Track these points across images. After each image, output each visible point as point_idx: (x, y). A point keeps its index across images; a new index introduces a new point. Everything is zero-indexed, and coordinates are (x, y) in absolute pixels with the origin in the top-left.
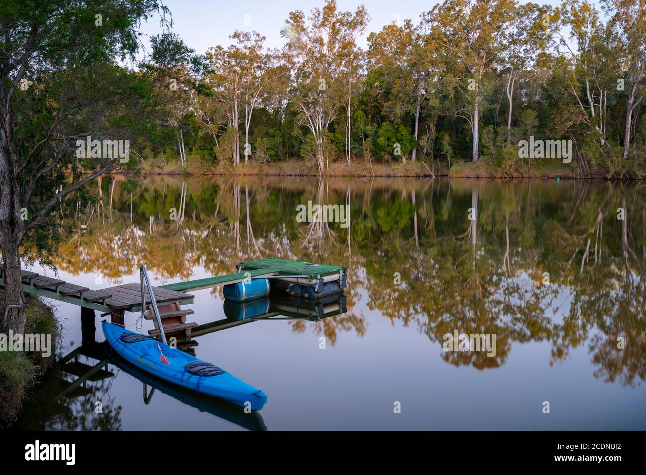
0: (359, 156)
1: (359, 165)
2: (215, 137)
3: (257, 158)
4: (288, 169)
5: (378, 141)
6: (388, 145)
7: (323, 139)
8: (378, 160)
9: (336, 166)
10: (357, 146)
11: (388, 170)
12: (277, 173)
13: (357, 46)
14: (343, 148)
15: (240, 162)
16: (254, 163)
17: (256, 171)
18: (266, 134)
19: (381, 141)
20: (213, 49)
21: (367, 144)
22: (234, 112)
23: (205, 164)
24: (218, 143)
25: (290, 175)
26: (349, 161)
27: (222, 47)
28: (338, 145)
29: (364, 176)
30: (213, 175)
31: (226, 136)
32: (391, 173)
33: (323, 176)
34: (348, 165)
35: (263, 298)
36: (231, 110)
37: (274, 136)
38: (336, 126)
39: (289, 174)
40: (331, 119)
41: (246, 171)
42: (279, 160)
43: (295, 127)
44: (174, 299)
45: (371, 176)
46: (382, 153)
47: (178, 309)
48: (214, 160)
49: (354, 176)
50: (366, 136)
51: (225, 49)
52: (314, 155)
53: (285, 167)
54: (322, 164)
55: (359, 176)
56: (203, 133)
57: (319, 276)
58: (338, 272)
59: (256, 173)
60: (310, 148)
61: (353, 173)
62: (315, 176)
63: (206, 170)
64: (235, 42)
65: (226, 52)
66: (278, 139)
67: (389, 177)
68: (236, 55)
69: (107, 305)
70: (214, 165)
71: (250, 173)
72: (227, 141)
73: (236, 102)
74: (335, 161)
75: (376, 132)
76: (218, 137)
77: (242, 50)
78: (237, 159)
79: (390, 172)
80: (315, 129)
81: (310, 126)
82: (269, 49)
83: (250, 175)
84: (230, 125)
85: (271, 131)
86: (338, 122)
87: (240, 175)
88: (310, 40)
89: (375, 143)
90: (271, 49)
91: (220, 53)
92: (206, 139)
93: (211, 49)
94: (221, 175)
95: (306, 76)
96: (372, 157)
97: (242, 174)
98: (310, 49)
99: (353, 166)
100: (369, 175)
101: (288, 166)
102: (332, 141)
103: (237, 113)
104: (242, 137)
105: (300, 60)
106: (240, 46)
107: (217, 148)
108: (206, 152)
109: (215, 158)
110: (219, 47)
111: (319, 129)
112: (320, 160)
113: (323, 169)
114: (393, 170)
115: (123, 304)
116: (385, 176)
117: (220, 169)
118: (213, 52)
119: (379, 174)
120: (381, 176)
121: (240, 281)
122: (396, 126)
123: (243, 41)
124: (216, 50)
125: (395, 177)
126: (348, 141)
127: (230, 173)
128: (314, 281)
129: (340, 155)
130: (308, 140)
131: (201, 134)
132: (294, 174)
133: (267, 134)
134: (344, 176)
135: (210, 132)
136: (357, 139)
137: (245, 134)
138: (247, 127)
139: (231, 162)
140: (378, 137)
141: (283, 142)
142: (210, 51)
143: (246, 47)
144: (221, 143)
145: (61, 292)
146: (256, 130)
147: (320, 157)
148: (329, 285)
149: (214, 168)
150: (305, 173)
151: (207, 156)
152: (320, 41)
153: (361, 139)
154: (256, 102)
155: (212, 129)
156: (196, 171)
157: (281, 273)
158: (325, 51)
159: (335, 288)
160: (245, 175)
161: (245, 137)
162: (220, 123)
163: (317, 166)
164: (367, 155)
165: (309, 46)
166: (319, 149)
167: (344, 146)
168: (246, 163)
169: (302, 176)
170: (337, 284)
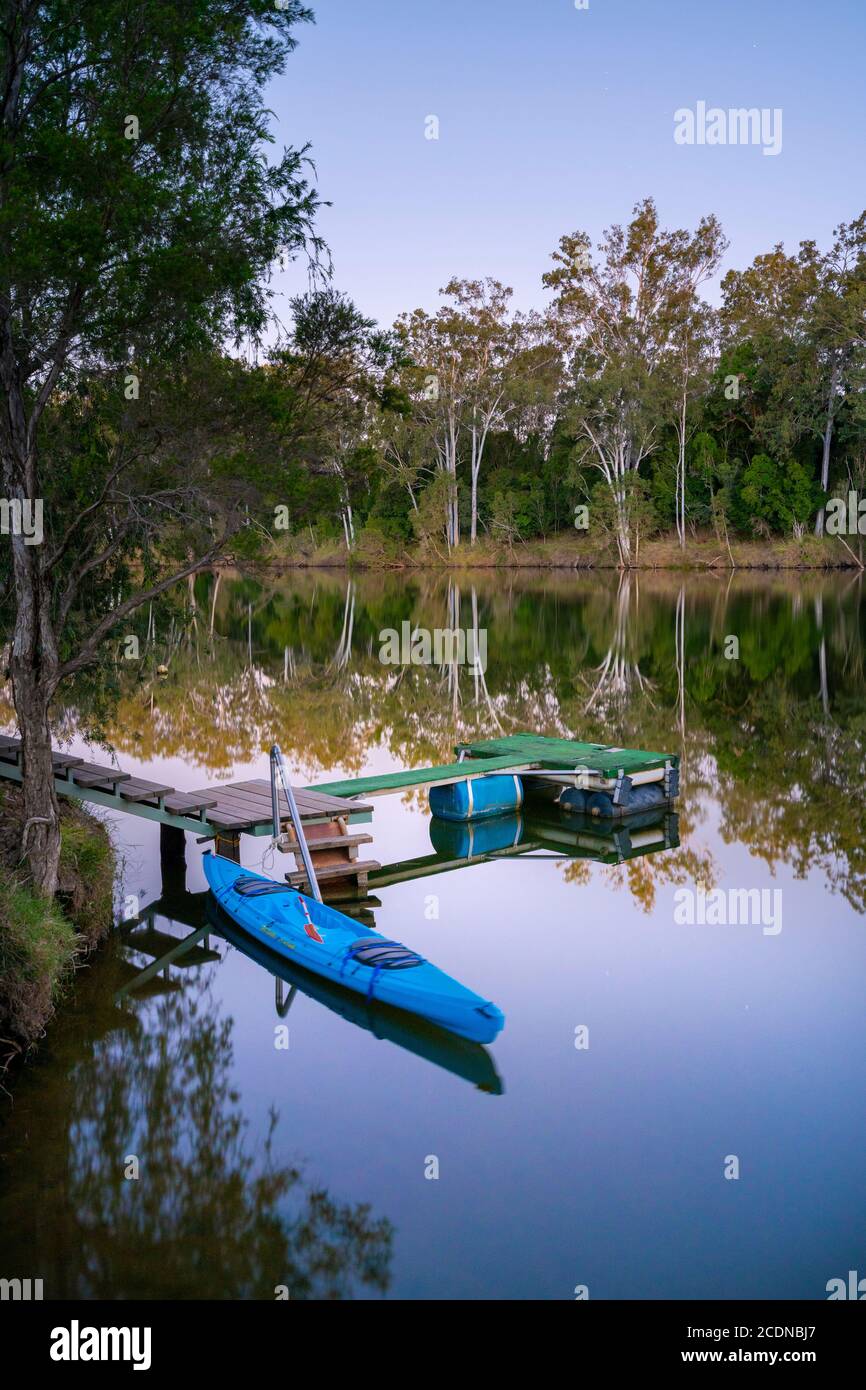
0: (702, 526)
1: (703, 545)
2: (410, 491)
3: (494, 533)
4: (557, 553)
5: (743, 495)
6: (764, 503)
7: (628, 493)
8: (743, 534)
9: (653, 546)
10: (698, 505)
11: (764, 554)
12: (534, 562)
13: (701, 301)
14: (670, 510)
15: (460, 542)
16: (489, 543)
17: (492, 559)
18: (511, 484)
19: (750, 494)
20: (408, 318)
21: (719, 501)
22: (449, 440)
23: (392, 545)
24: (418, 503)
25: (561, 567)
26: (682, 537)
27: (426, 312)
28: (659, 503)
29: (713, 568)
30: (407, 567)
31: (432, 488)
32: (770, 560)
33: (627, 568)
34: (680, 544)
35: (508, 814)
36: (443, 437)
37: (528, 488)
38: (655, 465)
39: (558, 564)
40: (644, 452)
41: (472, 558)
42: (539, 536)
43: (572, 469)
44: (335, 813)
45: (727, 567)
46: (752, 520)
47: (341, 832)
48: (410, 537)
49: (692, 568)
50: (718, 485)
51: (432, 316)
52: (610, 525)
53: (550, 550)
54: (626, 544)
55: (703, 568)
56: (388, 484)
57: (621, 773)
58: (661, 764)
59: (492, 563)
60: (602, 511)
61: (691, 562)
62: (611, 568)
63: (393, 558)
64: (450, 301)
65: (433, 321)
66: (537, 494)
67: (766, 568)
68: (453, 326)
69: (208, 821)
70: (410, 547)
71: (480, 563)
72: (434, 500)
73: (452, 422)
74: (653, 537)
75: (739, 477)
76: (416, 491)
77: (464, 318)
78: (453, 534)
79: (769, 558)
80: (612, 472)
81: (602, 466)
82: (519, 313)
83: (481, 567)
84: (440, 467)
85: (523, 477)
86: (658, 456)
87: (459, 567)
88: (602, 292)
89: (735, 499)
90: (523, 312)
91: (422, 325)
92: (394, 494)
93: (404, 318)
94: (423, 567)
95: (592, 365)
96: (732, 529)
97: (464, 564)
98: (602, 310)
99: (691, 546)
100: (723, 564)
101: (555, 549)
102: (647, 497)
103: (454, 444)
104: (465, 491)
105: (581, 332)
106: (460, 309)
107: (415, 514)
108: (394, 522)
109: (411, 533)
110: (419, 313)
111: (619, 472)
112: (622, 536)
113: (627, 554)
114: (774, 554)
115: (237, 821)
116: (758, 568)
117: (420, 555)
118: (408, 323)
119: (744, 562)
120: (749, 568)
121: (462, 779)
122: (781, 464)
123: (466, 299)
124: (414, 319)
125: (778, 568)
126: (680, 495)
127: (440, 564)
128: (611, 783)
129: (663, 525)
130: (597, 494)
131: (384, 485)
132: (568, 564)
133: (514, 484)
134: (671, 568)
135: (401, 484)
136: (699, 492)
137: (471, 484)
138: (475, 470)
139: (443, 541)
140: (744, 486)
141: (547, 499)
142: (401, 320)
143: (473, 311)
144: (423, 503)
145: (123, 796)
146: (491, 477)
147: (623, 530)
148: (642, 791)
149: (410, 553)
150: (592, 561)
151: (396, 530)
152: (623, 293)
153: (707, 491)
154: (494, 420)
155: (405, 475)
156: (373, 559)
157: (544, 765)
158: (633, 312)
159: (654, 797)
160: (470, 567)
161: (471, 490)
162: (420, 463)
163: (615, 547)
164: (721, 524)
165: (600, 305)
166: (619, 512)
167: (672, 505)
168: (473, 543)
169: (585, 567)
170: (657, 788)
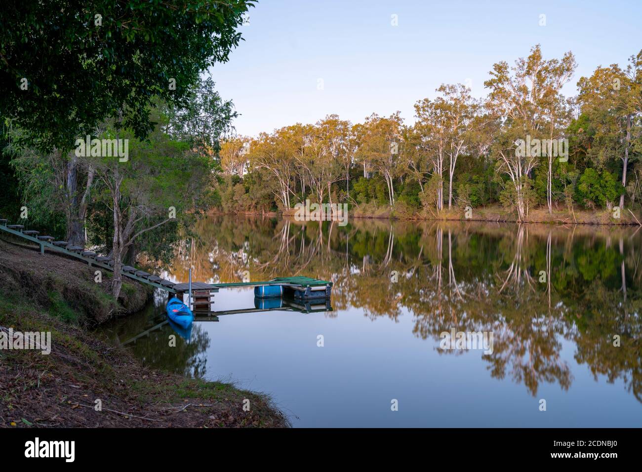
0: (560, 202)
1: (560, 212)
2: (420, 183)
3: (459, 204)
4: (489, 215)
5: (580, 188)
6: (591, 192)
7: (523, 186)
8: (581, 207)
9: (534, 212)
10: (558, 192)
11: (591, 217)
12: (479, 218)
13: (559, 94)
14: (545, 195)
15: (444, 207)
16: (456, 209)
17: (458, 216)
18: (470, 180)
19: (583, 187)
20: (421, 102)
21: (568, 190)
22: (439, 160)
23: (411, 209)
24: (423, 188)
25: (491, 221)
26: (550, 208)
27: (429, 100)
28: (539, 191)
29: (565, 223)
30: (418, 219)
31: (430, 182)
32: (594, 220)
33: (522, 222)
34: (549, 211)
35: (278, 297)
36: (436, 158)
37: (478, 183)
38: (537, 172)
39: (490, 219)
40: (531, 166)
41: (449, 216)
42: (482, 206)
43: (495, 174)
44: (208, 289)
45: (573, 223)
46: (585, 200)
47: (208, 294)
48: (420, 206)
49: (555, 223)
50: (569, 182)
51: (433, 101)
52: (514, 201)
53: (486, 213)
54: (522, 211)
55: (560, 223)
56: (410, 180)
57: (308, 286)
58: (325, 285)
59: (458, 218)
60: (509, 194)
61: (555, 220)
62: (514, 222)
63: (411, 215)
64: (441, 94)
65: (433, 104)
66: (481, 186)
67: (592, 224)
68: (442, 106)
69: (174, 289)
70: (420, 210)
71: (452, 218)
72: (430, 188)
73: (441, 151)
74: (537, 207)
75: (579, 178)
76: (423, 183)
77: (447, 102)
78: (440, 204)
79: (594, 219)
80: (515, 176)
81: (510, 173)
82: (475, 99)
83: (453, 220)
84: (435, 172)
85: (474, 177)
86: (539, 168)
87: (442, 220)
88: (514, 89)
89: (577, 190)
90: (477, 99)
91: (428, 105)
92: (413, 185)
93: (419, 103)
94: (425, 219)
95: (515, 124)
96: (575, 204)
97: (444, 218)
98: (514, 97)
99: (554, 212)
100: (571, 222)
101: (489, 212)
102: (532, 188)
103: (441, 161)
104: (446, 183)
105: (507, 107)
106: (445, 98)
107: (422, 195)
108: (412, 198)
109: (420, 204)
110: (426, 100)
111: (519, 176)
112: (520, 206)
113: (522, 215)
114: (596, 217)
115: (181, 289)
116: (588, 224)
117: (423, 214)
118: (421, 105)
119: (581, 221)
120: (584, 224)
121: (261, 285)
122: (599, 173)
123: (449, 93)
124: (424, 103)
125: (598, 224)
126: (549, 187)
127: (433, 218)
128: (305, 289)
129: (540, 204)
130: (507, 186)
131: (407, 181)
132: (494, 220)
133: (471, 180)
134: (544, 223)
135: (416, 179)
136: (559, 186)
137: (449, 181)
138: (451, 174)
139: (435, 207)
140: (581, 183)
141: (486, 188)
142: (418, 104)
143: (452, 98)
144: (426, 189)
146: (460, 177)
147: (520, 203)
148: (318, 292)
149: (419, 213)
150: (506, 219)
151: (413, 202)
152: (524, 90)
153: (563, 185)
154: (462, 150)
155: (418, 175)
156: (402, 215)
158: (530, 99)
160: (447, 220)
161: (449, 183)
162: (425, 171)
163: (516, 211)
164: (569, 201)
165: (513, 95)
166: (519, 195)
167: (546, 192)
168: (450, 208)
169: (502, 221)
170: (324, 292)
